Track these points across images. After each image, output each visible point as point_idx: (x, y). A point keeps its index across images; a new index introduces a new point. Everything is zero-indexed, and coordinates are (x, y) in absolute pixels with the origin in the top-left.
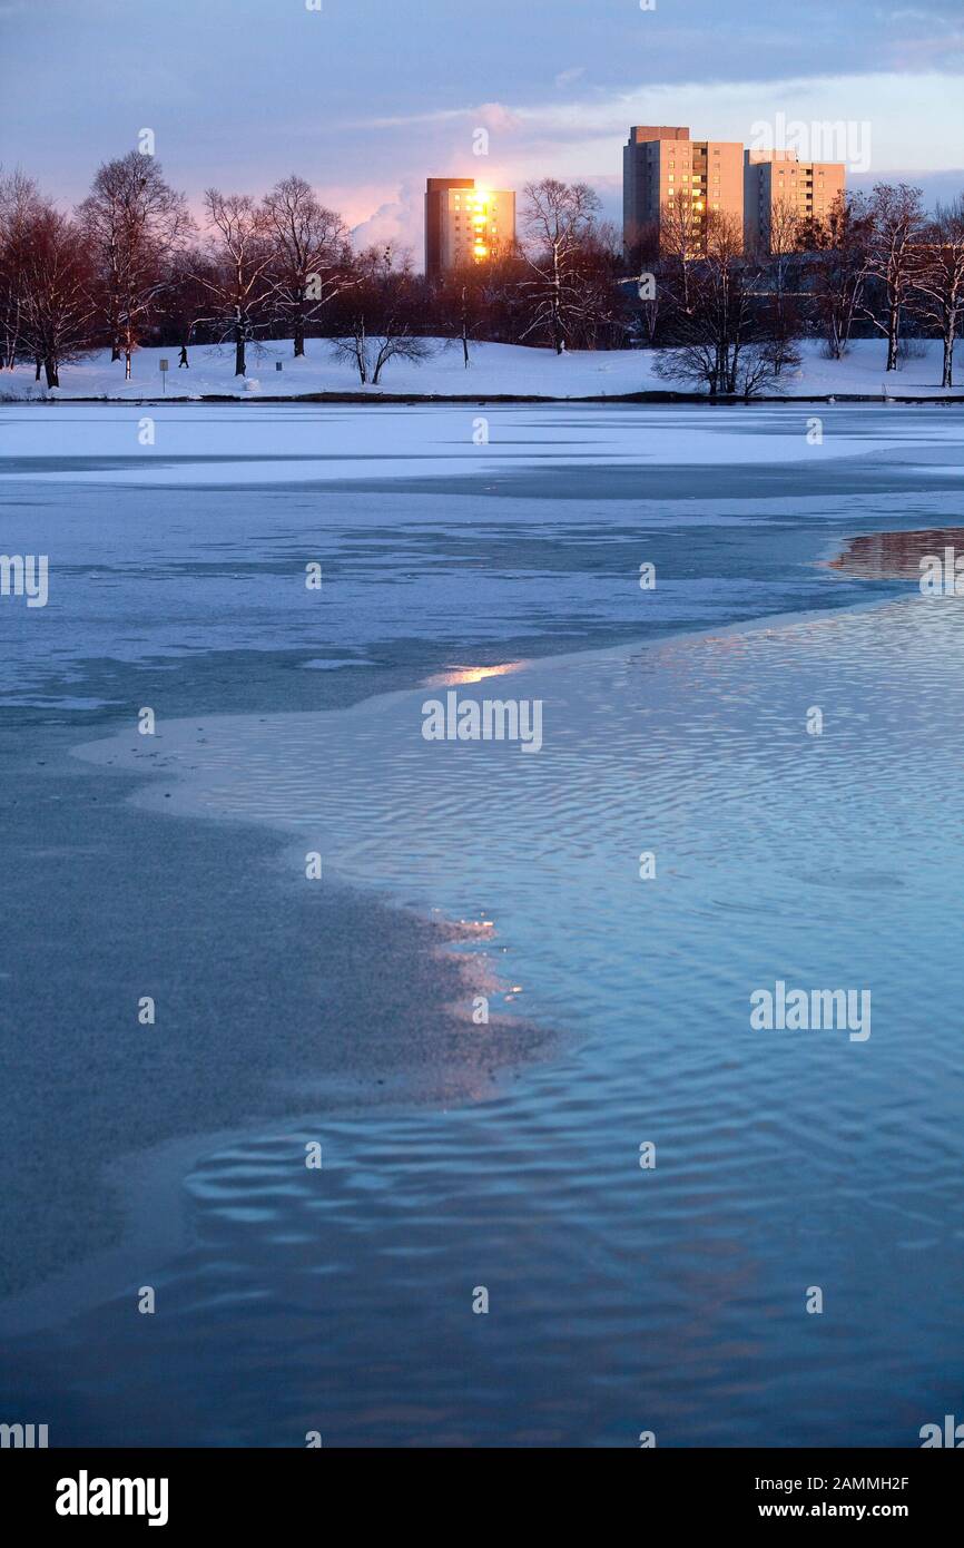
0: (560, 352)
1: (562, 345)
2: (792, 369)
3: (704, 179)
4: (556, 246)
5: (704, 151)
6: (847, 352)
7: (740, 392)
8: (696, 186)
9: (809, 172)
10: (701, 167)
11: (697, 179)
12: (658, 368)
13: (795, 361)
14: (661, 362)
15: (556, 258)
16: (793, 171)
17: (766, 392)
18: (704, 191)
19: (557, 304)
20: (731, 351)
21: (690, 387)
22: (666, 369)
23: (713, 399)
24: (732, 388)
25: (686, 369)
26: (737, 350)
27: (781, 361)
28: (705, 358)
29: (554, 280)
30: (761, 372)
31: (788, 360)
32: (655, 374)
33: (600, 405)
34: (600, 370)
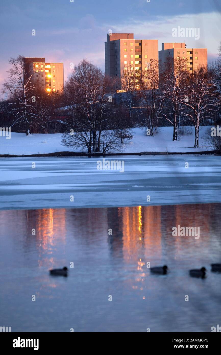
0: (27, 134)
1: (29, 131)
2: (129, 140)
3: (141, 57)
4: (25, 86)
5: (140, 44)
6: (157, 133)
7: (101, 151)
8: (137, 60)
9: (191, 53)
10: (139, 51)
11: (137, 57)
12: (64, 141)
13: (130, 137)
14: (65, 138)
15: (25, 92)
16: (183, 53)
17: (113, 151)
18: (141, 62)
19: (26, 113)
20: (98, 132)
21: (78, 150)
22: (68, 141)
23: (89, 155)
24: (98, 150)
25: (76, 141)
26: (100, 132)
27: (123, 137)
28: (85, 136)
29: (24, 102)
30: (110, 142)
31: (126, 137)
32: (63, 144)
33: (37, 158)
34: (42, 142)
